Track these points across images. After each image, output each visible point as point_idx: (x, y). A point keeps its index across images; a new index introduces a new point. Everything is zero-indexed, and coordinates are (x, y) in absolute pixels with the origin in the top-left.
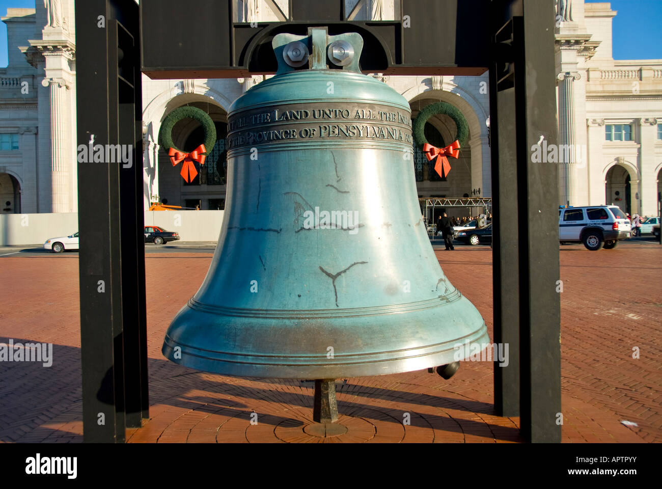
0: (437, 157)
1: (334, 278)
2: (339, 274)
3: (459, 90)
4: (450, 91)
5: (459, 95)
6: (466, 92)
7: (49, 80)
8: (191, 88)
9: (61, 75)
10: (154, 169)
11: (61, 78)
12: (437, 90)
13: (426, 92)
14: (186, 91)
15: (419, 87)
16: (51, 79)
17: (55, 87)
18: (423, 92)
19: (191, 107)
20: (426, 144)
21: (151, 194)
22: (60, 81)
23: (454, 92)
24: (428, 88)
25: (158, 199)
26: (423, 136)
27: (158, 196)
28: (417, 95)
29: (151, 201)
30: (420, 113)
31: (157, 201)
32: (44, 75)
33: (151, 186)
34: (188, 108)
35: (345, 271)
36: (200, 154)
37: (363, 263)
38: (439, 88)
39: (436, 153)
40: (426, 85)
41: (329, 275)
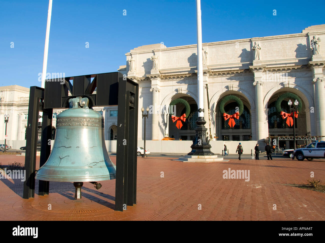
0: (287, 117)
1: (61, 159)
2: (62, 158)
3: (297, 87)
4: (293, 87)
5: (298, 89)
6: (301, 88)
7: (152, 89)
8: (181, 91)
9: (157, 87)
10: (167, 124)
11: (157, 88)
12: (286, 87)
13: (281, 88)
14: (179, 92)
15: (278, 86)
16: (153, 89)
17: (155, 91)
18: (280, 89)
19: (181, 99)
20: (282, 112)
21: (165, 134)
22: (156, 89)
23: (295, 88)
24: (282, 87)
25: (168, 135)
26: (280, 108)
27: (168, 134)
28: (277, 90)
29: (165, 136)
30: (279, 98)
31: (168, 136)
32: (151, 87)
33: (165, 130)
34: (179, 99)
35: (63, 158)
36: (184, 117)
37: (68, 156)
38: (287, 87)
39: (286, 116)
40: (281, 85)
41: (60, 158)
